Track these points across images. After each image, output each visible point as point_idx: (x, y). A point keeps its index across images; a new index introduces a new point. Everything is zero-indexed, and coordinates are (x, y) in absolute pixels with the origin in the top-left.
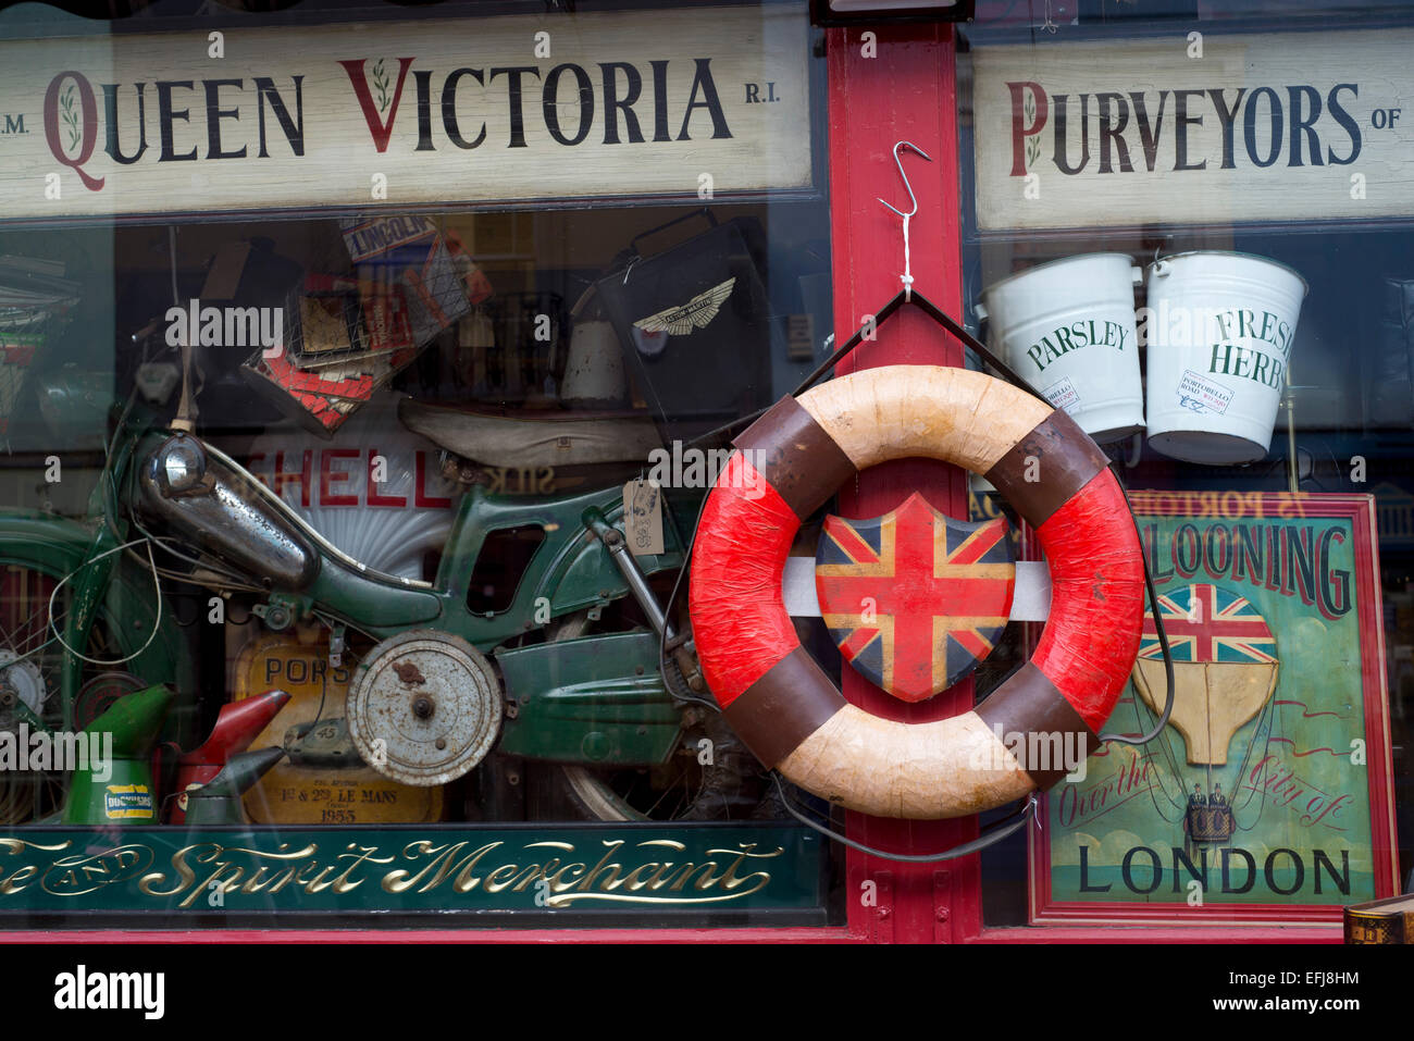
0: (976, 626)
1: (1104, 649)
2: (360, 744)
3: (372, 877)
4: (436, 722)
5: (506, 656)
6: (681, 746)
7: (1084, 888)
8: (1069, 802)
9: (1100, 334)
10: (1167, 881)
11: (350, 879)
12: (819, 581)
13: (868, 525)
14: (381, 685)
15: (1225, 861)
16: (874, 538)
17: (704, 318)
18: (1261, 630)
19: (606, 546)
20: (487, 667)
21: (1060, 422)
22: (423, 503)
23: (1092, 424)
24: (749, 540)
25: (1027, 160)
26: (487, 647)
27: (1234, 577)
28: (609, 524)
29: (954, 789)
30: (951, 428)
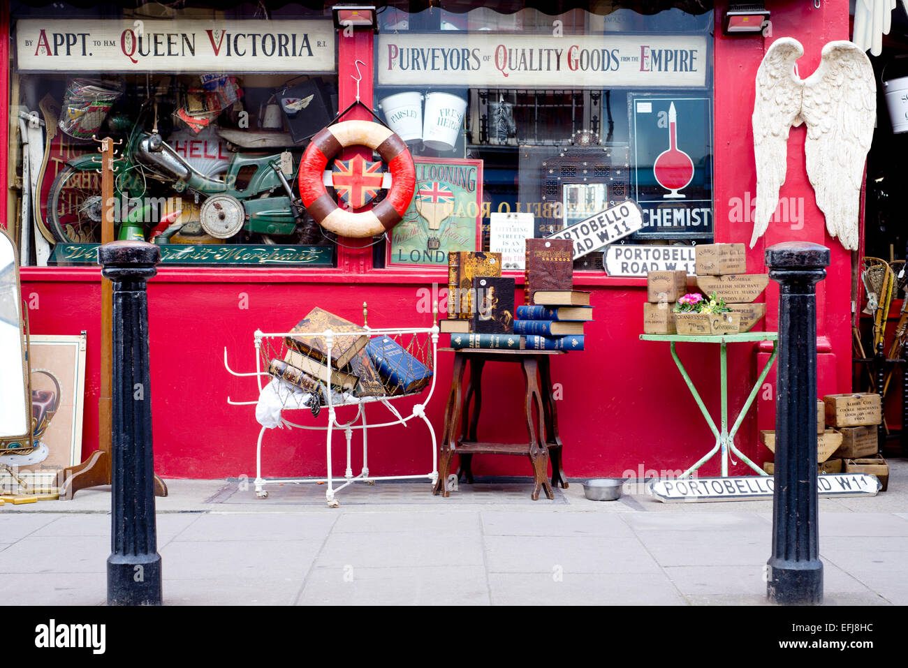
0: (374, 189)
1: (403, 195)
2: (203, 226)
3: (211, 257)
4: (226, 220)
5: (246, 202)
6: (296, 230)
7: (400, 260)
8: (397, 238)
9: (410, 114)
10: (422, 258)
11: (205, 256)
12: (333, 176)
13: (346, 162)
14: (209, 209)
15: (437, 254)
16: (347, 165)
17: (305, 106)
18: (451, 195)
19: (276, 171)
20: (241, 205)
21: (396, 136)
22: (220, 157)
23: (405, 138)
24: (315, 164)
25: (393, 65)
26: (240, 200)
27: (445, 180)
28: (277, 165)
29: (365, 229)
30: (367, 137)
